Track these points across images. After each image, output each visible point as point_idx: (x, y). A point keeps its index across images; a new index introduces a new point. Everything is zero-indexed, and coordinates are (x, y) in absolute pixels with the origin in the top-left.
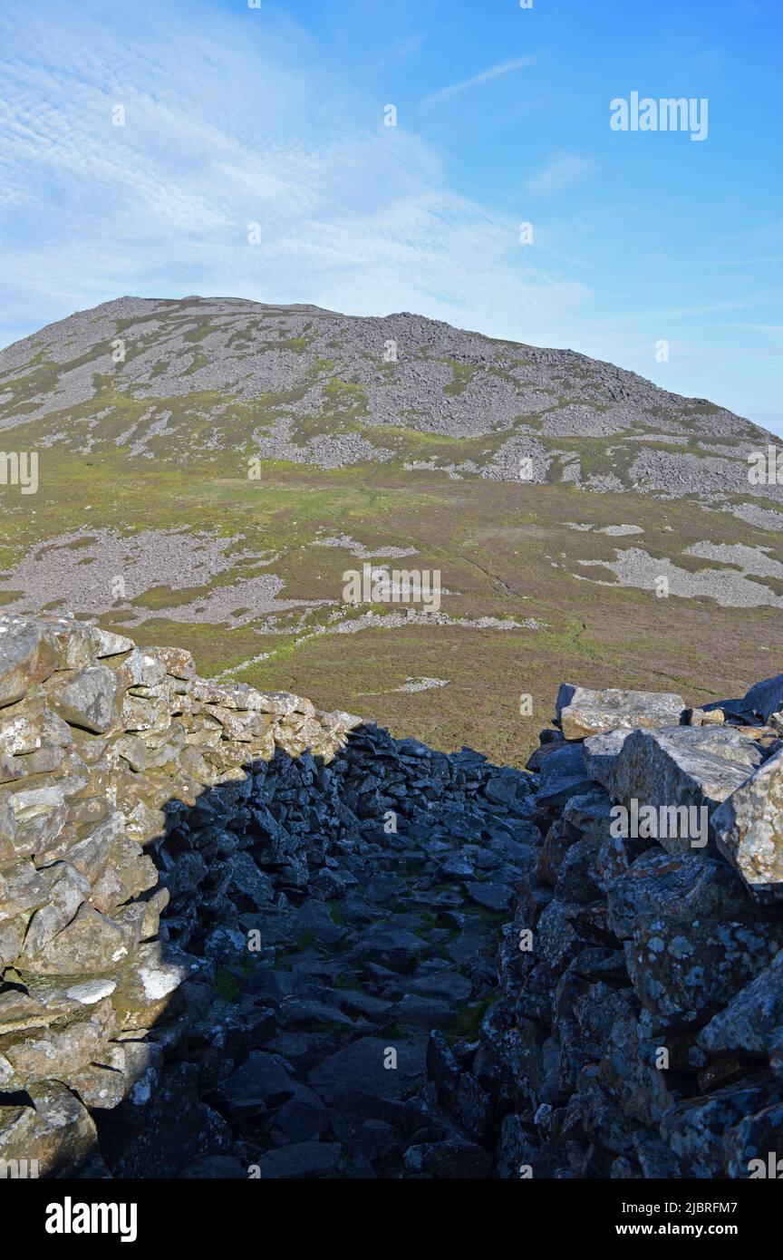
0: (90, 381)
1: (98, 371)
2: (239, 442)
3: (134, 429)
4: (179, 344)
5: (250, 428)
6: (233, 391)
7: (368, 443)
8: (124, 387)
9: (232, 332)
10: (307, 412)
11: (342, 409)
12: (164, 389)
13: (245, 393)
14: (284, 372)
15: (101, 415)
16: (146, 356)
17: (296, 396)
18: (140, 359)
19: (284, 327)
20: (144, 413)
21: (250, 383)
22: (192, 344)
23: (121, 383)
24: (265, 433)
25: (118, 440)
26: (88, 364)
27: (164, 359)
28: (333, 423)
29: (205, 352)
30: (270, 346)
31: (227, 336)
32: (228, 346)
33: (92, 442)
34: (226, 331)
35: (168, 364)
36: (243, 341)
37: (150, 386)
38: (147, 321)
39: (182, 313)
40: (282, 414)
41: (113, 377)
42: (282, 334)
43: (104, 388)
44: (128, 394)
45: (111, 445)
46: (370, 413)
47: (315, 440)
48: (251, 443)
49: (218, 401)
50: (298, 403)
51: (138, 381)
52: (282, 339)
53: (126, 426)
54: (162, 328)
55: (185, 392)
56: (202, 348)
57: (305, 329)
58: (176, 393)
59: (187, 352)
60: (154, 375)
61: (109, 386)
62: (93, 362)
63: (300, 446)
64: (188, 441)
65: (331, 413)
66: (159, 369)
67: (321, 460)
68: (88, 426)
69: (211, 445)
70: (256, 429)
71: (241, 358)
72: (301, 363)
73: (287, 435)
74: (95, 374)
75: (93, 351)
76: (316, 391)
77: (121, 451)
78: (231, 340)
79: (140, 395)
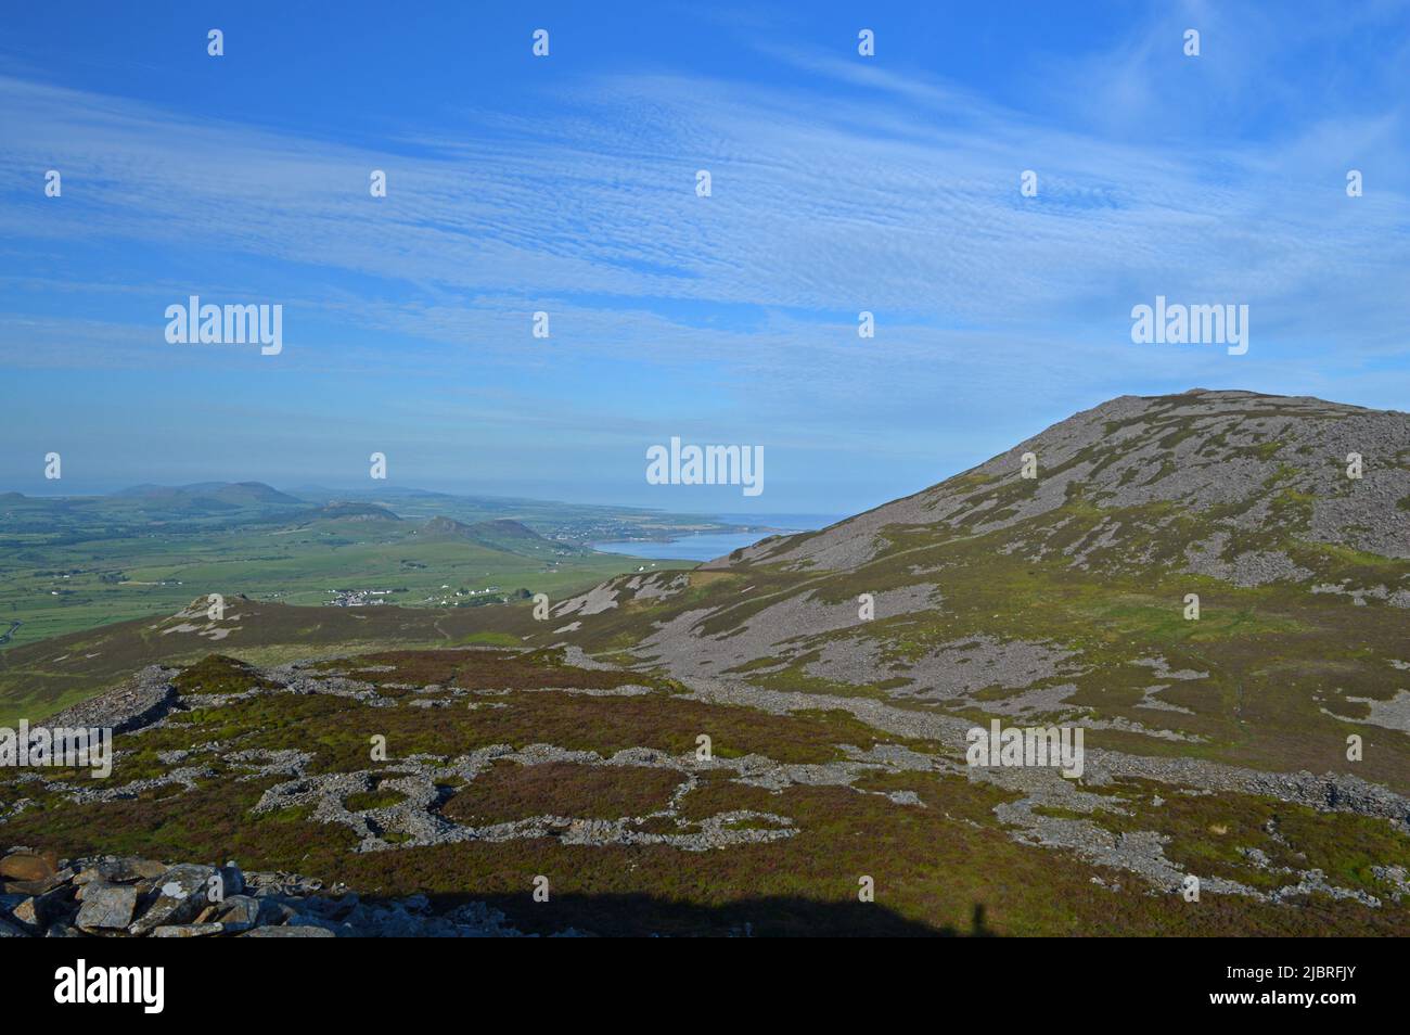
0: (1064, 488)
1: (1073, 479)
2: (1169, 556)
3: (1083, 539)
4: (1153, 450)
5: (1185, 543)
6: (1186, 501)
7: (1291, 561)
8: (1091, 496)
9: (1207, 436)
10: (1247, 526)
11: (1282, 523)
12: (1127, 498)
13: (1197, 504)
14: (1234, 480)
15: (1060, 525)
16: (1120, 463)
17: (1241, 509)
18: (1113, 467)
19: (1262, 430)
20: (1097, 524)
21: (1205, 493)
22: (1164, 451)
23: (1091, 491)
24: (1198, 548)
25: (1067, 550)
26: (1068, 471)
27: (1135, 466)
28: (1266, 539)
29: (1174, 459)
30: (1239, 452)
31: (1201, 441)
32: (1197, 453)
33: (1044, 551)
34: (1200, 436)
35: (1137, 472)
36: (1213, 447)
37: (1115, 495)
38: (1135, 423)
39: (1171, 413)
40: (1221, 528)
41: (1086, 484)
42: (1257, 438)
43: (1074, 495)
44: (1093, 503)
45: (1060, 554)
46: (1309, 529)
47: (1242, 557)
48: (1182, 556)
49: (1166, 513)
50: (1241, 517)
51: (1107, 489)
52: (1256, 444)
53: (1076, 537)
54: (1146, 431)
55: (1143, 502)
56: (1172, 454)
57: (1282, 432)
58: (1135, 503)
59: (1157, 460)
60: (1121, 484)
61: (1079, 494)
62: (1073, 469)
63: (1227, 562)
64: (1123, 554)
65: (1270, 528)
66: (1129, 476)
67: (1241, 577)
68: (1046, 535)
69: (1144, 558)
70: (1191, 544)
71: (1205, 466)
72: (1262, 470)
73: (1219, 550)
74: (1070, 481)
75: (1077, 456)
76: (1265, 502)
77: (1067, 560)
78: (1203, 446)
79: (1104, 504)
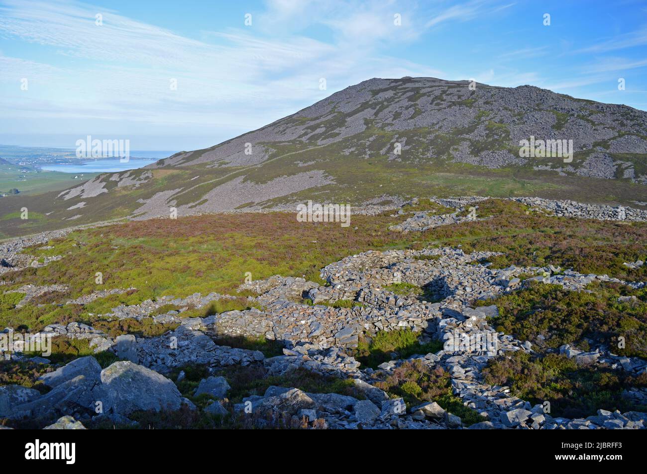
0: (362, 122)
1: (365, 117)
2: (443, 153)
3: (389, 146)
4: (406, 103)
5: (449, 147)
6: (437, 127)
7: (512, 155)
8: (380, 125)
9: (432, 97)
10: (477, 139)
11: (496, 137)
12: (400, 126)
13: (443, 128)
14: (464, 117)
15: (371, 139)
16: (390, 109)
17: (470, 130)
18: (386, 111)
19: (460, 93)
20: (392, 138)
21: (445, 123)
22: (412, 103)
23: (378, 123)
24: (456, 149)
25: (382, 152)
26: (360, 113)
27: (399, 111)
28: (492, 144)
29: (419, 107)
30: (454, 104)
31: (430, 99)
32: (431, 104)
33: (369, 153)
34: (429, 96)
35: (401, 113)
36: (439, 101)
37: (393, 125)
38: (387, 91)
39: (404, 86)
40: (464, 139)
41: (374, 120)
42: (459, 97)
43: (370, 125)
44: (382, 128)
45: (378, 155)
46: (512, 140)
47: (483, 153)
48: (449, 154)
49: (430, 133)
50: (472, 134)
51: (386, 122)
52: (460, 100)
53: (384, 145)
54: (395, 94)
55: (411, 128)
56: (418, 105)
57: (471, 95)
58: (407, 128)
59: (410, 107)
60: (394, 119)
61: (372, 124)
62: (362, 112)
63: (475, 156)
64: (418, 153)
65: (490, 139)
66: (397, 116)
67: (487, 163)
68: (365, 145)
69: (429, 155)
70: (452, 147)
71: (439, 110)
72: (472, 113)
73: (468, 151)
74: (364, 118)
75: (361, 106)
76: (481, 127)
77: (384, 157)
78: (433, 101)
79: (388, 129)
